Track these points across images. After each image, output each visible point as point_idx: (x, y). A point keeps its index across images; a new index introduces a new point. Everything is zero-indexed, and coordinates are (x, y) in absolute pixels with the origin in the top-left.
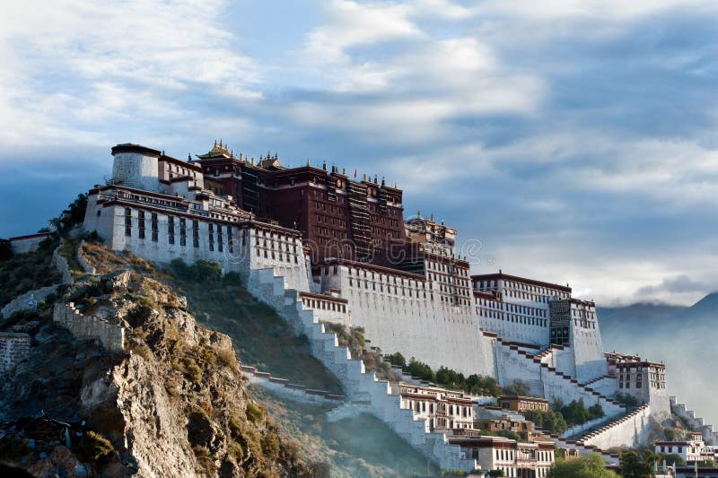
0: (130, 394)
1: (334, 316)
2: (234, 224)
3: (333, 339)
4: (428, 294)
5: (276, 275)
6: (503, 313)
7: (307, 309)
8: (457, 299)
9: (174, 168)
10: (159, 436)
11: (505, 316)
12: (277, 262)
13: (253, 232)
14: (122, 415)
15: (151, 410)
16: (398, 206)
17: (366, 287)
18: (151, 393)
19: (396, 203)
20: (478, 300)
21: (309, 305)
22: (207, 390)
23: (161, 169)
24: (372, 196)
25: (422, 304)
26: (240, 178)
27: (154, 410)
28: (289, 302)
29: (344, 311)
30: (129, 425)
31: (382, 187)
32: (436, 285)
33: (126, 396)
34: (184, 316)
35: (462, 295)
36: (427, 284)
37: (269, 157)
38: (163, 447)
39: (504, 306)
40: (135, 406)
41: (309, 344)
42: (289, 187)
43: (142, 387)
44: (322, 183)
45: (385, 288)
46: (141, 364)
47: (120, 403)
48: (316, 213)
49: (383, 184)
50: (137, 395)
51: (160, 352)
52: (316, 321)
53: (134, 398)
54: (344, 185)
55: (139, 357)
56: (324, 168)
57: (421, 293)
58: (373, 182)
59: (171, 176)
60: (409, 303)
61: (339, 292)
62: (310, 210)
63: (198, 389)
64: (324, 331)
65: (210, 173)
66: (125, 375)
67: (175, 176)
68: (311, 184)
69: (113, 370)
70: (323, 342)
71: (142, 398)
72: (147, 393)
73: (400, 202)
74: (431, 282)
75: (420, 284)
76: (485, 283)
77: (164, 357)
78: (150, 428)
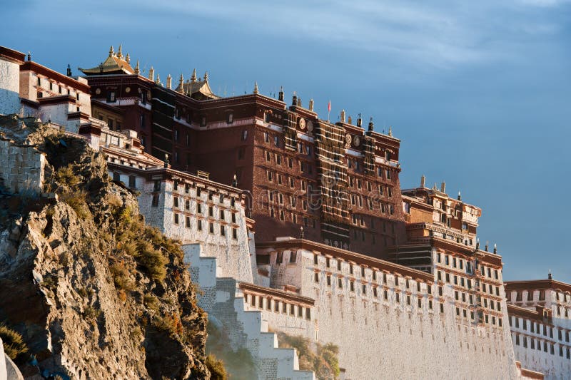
0: (55, 266)
1: (291, 324)
2: (139, 173)
3: (290, 359)
4: (436, 304)
5: (202, 255)
6: (553, 343)
7: (251, 309)
8: (480, 313)
9: (45, 83)
10: (103, 345)
11: (557, 348)
12: (204, 235)
13: (169, 186)
14: (43, 295)
15: (90, 299)
16: (393, 163)
17: (340, 286)
18: (90, 271)
19: (389, 160)
20: (514, 318)
21: (253, 303)
22: (174, 297)
23: (24, 83)
24: (353, 147)
25: (426, 317)
26: (148, 107)
27: (94, 299)
28: (222, 297)
29: (308, 316)
30: (54, 313)
31: (368, 134)
32: (448, 291)
33: (49, 267)
34: (122, 194)
35: (489, 308)
36: (435, 288)
37: (193, 79)
38: (109, 364)
39: (555, 332)
40: (64, 286)
41: (252, 364)
42: (226, 125)
43: (76, 258)
44: (276, 121)
45: (370, 289)
46: (73, 221)
47: (37, 275)
48: (265, 168)
49: (370, 128)
50: (66, 270)
51: (99, 215)
52: (264, 329)
53: (61, 273)
54: (310, 127)
55: (70, 209)
56: (281, 99)
57: (425, 301)
58: (354, 125)
59: (40, 95)
60: (406, 316)
61: (298, 291)
62: (256, 162)
63: (159, 291)
64: (276, 345)
65: (100, 96)
66: (47, 231)
67: (45, 95)
68: (260, 122)
69: (26, 218)
70: (274, 363)
71: (75, 277)
72: (84, 271)
73: (396, 158)
74: (441, 284)
75: (424, 286)
76: (525, 294)
77: (106, 226)
78: (88, 328)
